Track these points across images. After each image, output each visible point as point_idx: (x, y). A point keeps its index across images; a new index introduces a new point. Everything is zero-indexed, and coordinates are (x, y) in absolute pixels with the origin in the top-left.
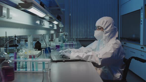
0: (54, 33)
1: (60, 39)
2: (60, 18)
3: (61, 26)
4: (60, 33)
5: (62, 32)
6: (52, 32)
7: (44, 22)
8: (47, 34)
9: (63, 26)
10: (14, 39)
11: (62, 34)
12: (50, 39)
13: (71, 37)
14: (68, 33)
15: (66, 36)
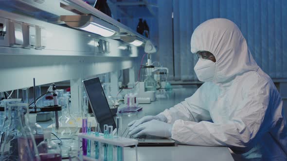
0: (131, 68)
1: (148, 85)
2: (147, 28)
3: (150, 49)
4: (148, 69)
5: (152, 67)
6: (127, 65)
7: (107, 44)
8: (113, 72)
9: (154, 50)
10: (52, 93)
11: (153, 70)
12: (120, 84)
13: (176, 76)
14: (168, 68)
15: (163, 73)
